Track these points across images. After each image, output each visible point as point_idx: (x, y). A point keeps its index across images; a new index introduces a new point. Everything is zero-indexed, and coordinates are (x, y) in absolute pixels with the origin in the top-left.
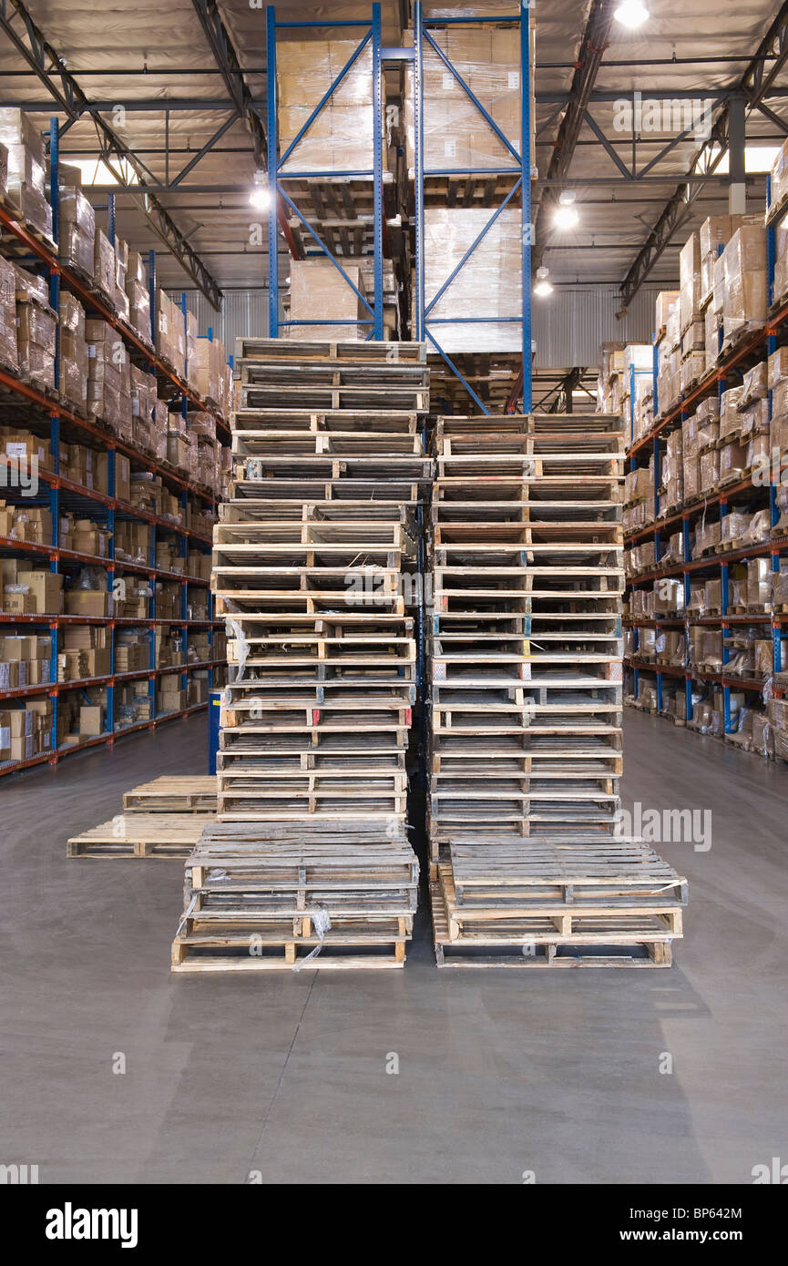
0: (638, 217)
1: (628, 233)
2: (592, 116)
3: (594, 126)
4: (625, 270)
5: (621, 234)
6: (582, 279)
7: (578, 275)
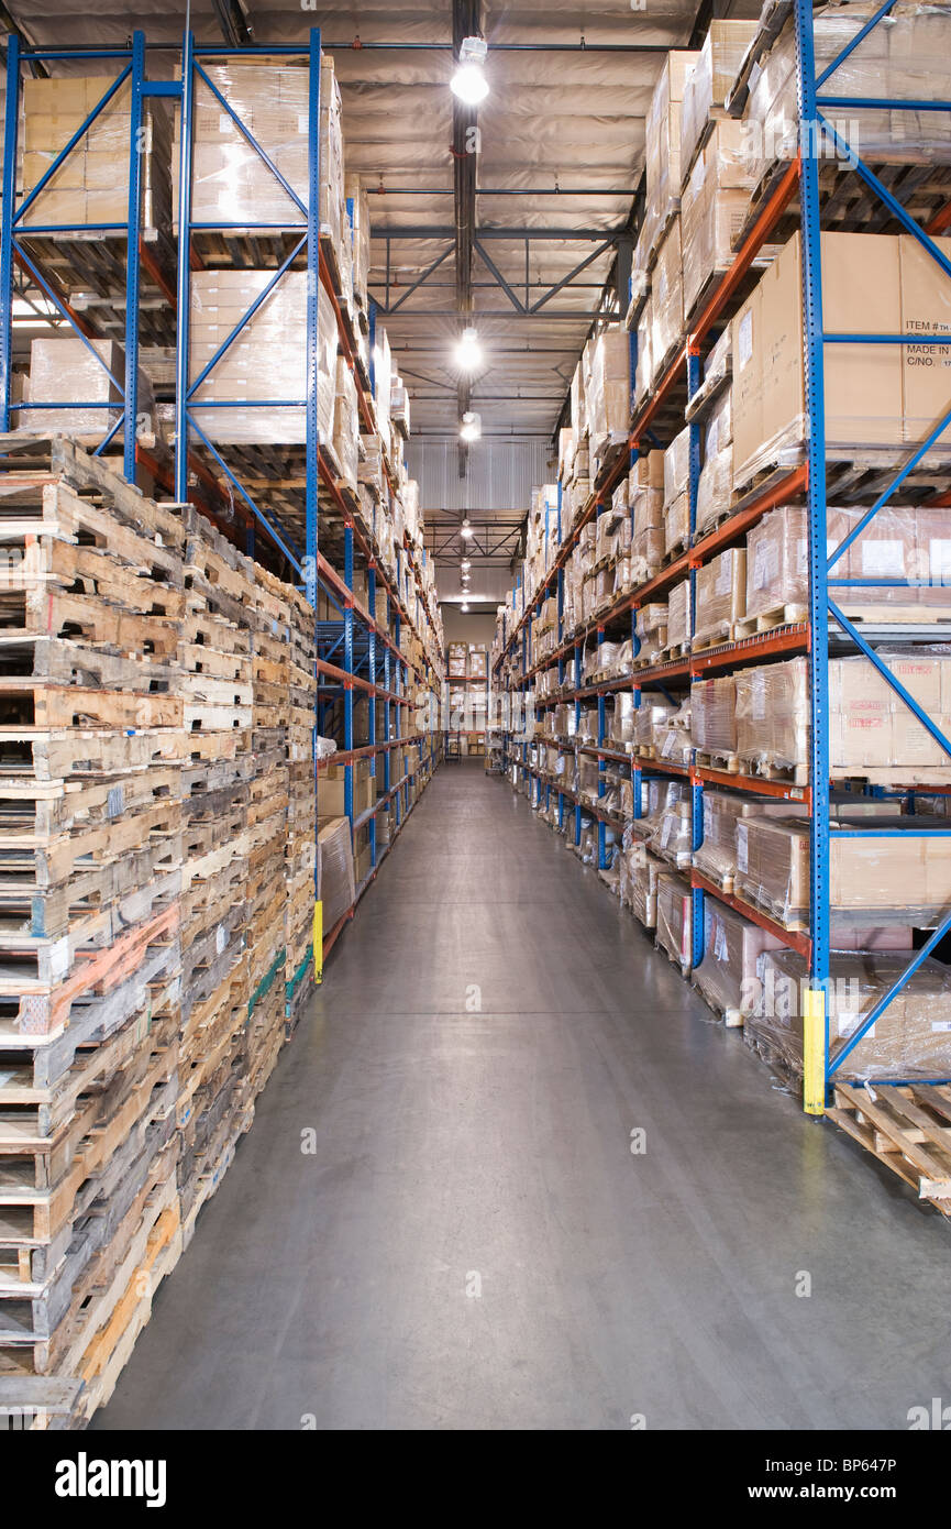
0: (555, 369)
1: (550, 386)
2: (490, 256)
3: (491, 267)
4: (553, 423)
5: (542, 387)
6: (516, 430)
7: (512, 426)
